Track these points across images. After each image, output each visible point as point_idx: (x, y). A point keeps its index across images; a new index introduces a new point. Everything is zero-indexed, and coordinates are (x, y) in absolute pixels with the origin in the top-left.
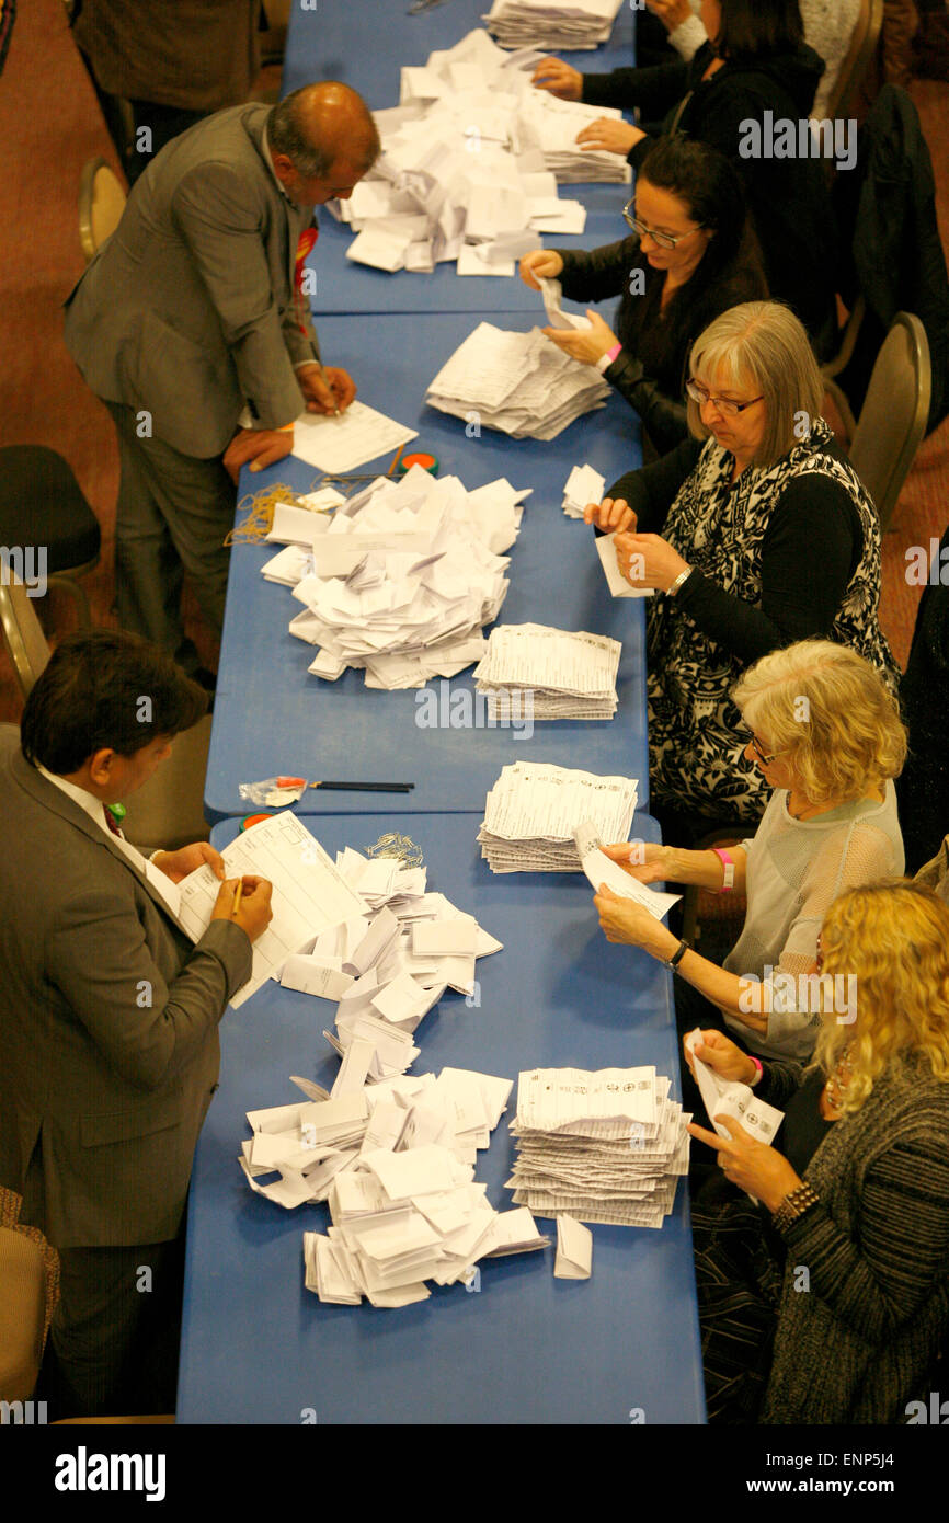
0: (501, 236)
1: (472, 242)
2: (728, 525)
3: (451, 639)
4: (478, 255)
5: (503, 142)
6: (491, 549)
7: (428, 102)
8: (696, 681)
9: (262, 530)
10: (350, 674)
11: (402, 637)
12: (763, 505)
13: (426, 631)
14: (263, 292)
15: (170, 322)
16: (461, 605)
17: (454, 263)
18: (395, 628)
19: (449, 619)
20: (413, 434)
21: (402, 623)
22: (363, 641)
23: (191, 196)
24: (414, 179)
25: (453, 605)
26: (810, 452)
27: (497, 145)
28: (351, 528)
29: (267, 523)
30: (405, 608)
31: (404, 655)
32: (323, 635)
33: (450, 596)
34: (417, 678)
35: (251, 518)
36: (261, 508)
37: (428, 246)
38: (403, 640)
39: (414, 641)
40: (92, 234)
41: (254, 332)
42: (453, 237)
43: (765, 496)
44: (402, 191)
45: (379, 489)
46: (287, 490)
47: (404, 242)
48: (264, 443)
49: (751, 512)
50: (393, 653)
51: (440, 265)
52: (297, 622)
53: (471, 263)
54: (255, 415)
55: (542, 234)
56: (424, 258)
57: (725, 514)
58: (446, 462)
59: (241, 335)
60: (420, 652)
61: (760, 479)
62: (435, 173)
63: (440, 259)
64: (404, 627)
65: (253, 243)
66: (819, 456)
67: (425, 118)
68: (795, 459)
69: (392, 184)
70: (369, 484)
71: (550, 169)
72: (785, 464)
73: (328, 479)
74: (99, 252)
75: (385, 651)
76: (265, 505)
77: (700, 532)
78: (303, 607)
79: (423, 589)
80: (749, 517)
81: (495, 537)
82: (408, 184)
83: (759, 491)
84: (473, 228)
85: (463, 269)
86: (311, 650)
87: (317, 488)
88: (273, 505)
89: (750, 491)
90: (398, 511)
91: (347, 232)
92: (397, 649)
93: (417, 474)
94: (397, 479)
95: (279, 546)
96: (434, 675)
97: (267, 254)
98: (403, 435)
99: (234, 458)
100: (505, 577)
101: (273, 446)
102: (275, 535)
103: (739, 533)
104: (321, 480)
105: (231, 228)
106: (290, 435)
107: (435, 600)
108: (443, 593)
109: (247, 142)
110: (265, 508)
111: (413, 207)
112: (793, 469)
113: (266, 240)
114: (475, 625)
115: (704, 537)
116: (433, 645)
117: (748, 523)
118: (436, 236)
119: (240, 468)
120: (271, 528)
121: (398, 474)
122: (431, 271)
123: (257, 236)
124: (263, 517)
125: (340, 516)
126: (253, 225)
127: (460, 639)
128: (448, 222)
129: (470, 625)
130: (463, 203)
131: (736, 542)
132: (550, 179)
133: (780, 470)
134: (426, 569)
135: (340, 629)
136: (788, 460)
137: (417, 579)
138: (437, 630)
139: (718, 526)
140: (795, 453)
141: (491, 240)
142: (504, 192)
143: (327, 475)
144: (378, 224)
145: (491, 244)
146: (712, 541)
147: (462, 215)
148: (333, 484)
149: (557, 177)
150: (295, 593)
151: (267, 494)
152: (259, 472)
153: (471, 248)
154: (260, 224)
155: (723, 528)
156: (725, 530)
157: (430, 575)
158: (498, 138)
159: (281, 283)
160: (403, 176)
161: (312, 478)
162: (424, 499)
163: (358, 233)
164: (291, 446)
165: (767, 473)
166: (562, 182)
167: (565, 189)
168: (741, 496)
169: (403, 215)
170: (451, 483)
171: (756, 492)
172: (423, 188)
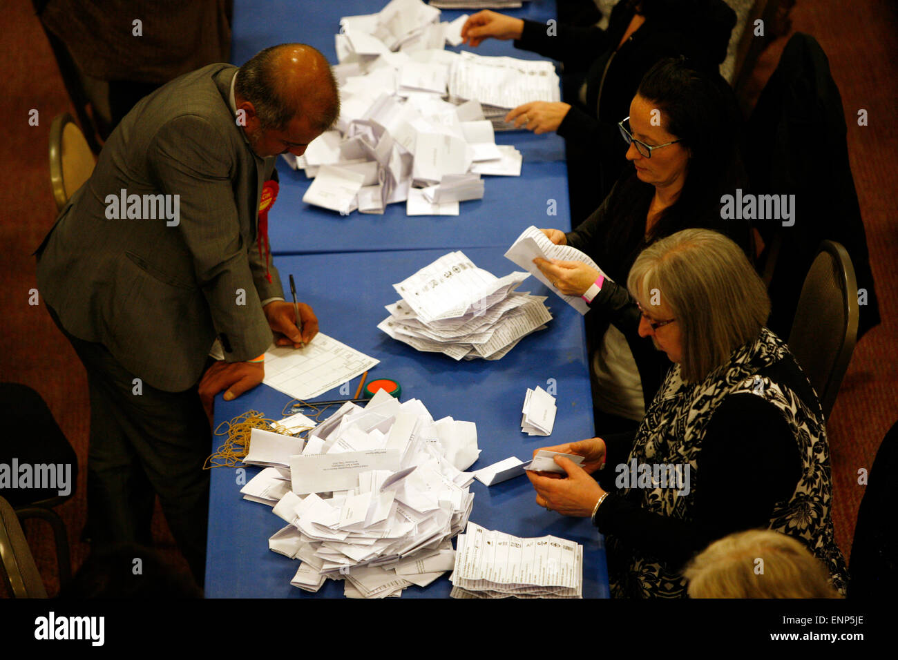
0: (446, 179)
1: (419, 185)
2: (673, 439)
3: (426, 550)
4: (425, 197)
5: (441, 93)
6: (456, 466)
7: (369, 59)
8: (657, 582)
9: (239, 454)
10: (330, 586)
11: (379, 549)
12: (701, 420)
13: (399, 544)
14: (234, 236)
15: (142, 264)
16: (432, 518)
17: (403, 204)
18: (371, 542)
19: (421, 532)
20: (376, 362)
21: (379, 537)
22: (342, 554)
23: (167, 148)
24: (361, 128)
25: (425, 518)
26: (748, 373)
27: (438, 96)
28: (325, 449)
29: (244, 447)
30: (381, 523)
31: (380, 566)
32: (302, 550)
33: (422, 510)
34: (393, 589)
35: (227, 443)
36: (236, 434)
37: (379, 189)
38: (379, 553)
39: (389, 553)
40: (62, 184)
41: (227, 271)
42: (401, 182)
43: (702, 411)
44: (352, 140)
45: (347, 412)
46: (261, 416)
47: (356, 187)
48: (237, 374)
49: (690, 426)
50: (370, 565)
51: (390, 206)
52: (276, 538)
53: (418, 205)
54: (227, 349)
55: (483, 176)
56: (374, 200)
57: (670, 428)
58: (407, 387)
59: (214, 275)
60: (395, 563)
61: (699, 394)
62: (382, 123)
63: (390, 201)
64: (378, 540)
65: (224, 189)
66: (757, 377)
67: (367, 73)
68: (730, 378)
69: (342, 134)
70: (338, 408)
71: (487, 118)
72: (720, 382)
73: (298, 405)
74: (71, 202)
75: (363, 563)
76: (240, 431)
77: (650, 444)
78: (284, 523)
79: (397, 504)
80: (688, 431)
81: (459, 454)
82: (355, 134)
83: (698, 407)
84: (420, 172)
85: (412, 210)
86: (293, 564)
87: (288, 413)
88: (249, 431)
89: (690, 407)
90: (368, 432)
91: (302, 179)
92: (374, 561)
93: (382, 398)
94: (363, 403)
95: (255, 469)
96: (410, 585)
97: (236, 200)
98: (365, 362)
99: (209, 387)
100: (470, 492)
101: (246, 376)
102: (252, 457)
103: (680, 446)
104: (291, 406)
105: (205, 176)
106: (261, 365)
107: (408, 514)
108: (414, 507)
109: (219, 96)
110: (241, 433)
111: (364, 154)
112: (731, 387)
113: (235, 186)
114: (445, 537)
115: (653, 449)
116: (408, 557)
117: (688, 436)
118: (384, 180)
119: (214, 397)
120: (247, 452)
121: (363, 399)
122: (382, 212)
123: (228, 182)
124: (240, 442)
125: (314, 440)
126: (224, 172)
127: (433, 550)
128: (396, 168)
129: (441, 537)
130: (410, 150)
131: (678, 454)
132: (488, 126)
133: (716, 388)
134: (397, 485)
135: (318, 543)
136: (723, 378)
137: (390, 495)
138: (411, 542)
139: (665, 439)
140: (731, 372)
141: (437, 183)
142: (447, 139)
143: (297, 401)
144: (331, 170)
145: (437, 187)
146: (661, 453)
147: (408, 160)
148: (302, 410)
149: (494, 125)
150: (274, 510)
151: (242, 420)
152: (232, 400)
153: (418, 191)
154: (230, 172)
155: (668, 441)
156: (671, 443)
157: (402, 490)
158: (436, 89)
159: (247, 226)
160: (352, 126)
161: (283, 405)
162: (393, 420)
163: (312, 179)
164: (262, 376)
165: (705, 391)
166: (497, 129)
167: (502, 136)
168: (684, 411)
169: (354, 161)
170: (415, 407)
171: (694, 408)
172: (371, 137)
